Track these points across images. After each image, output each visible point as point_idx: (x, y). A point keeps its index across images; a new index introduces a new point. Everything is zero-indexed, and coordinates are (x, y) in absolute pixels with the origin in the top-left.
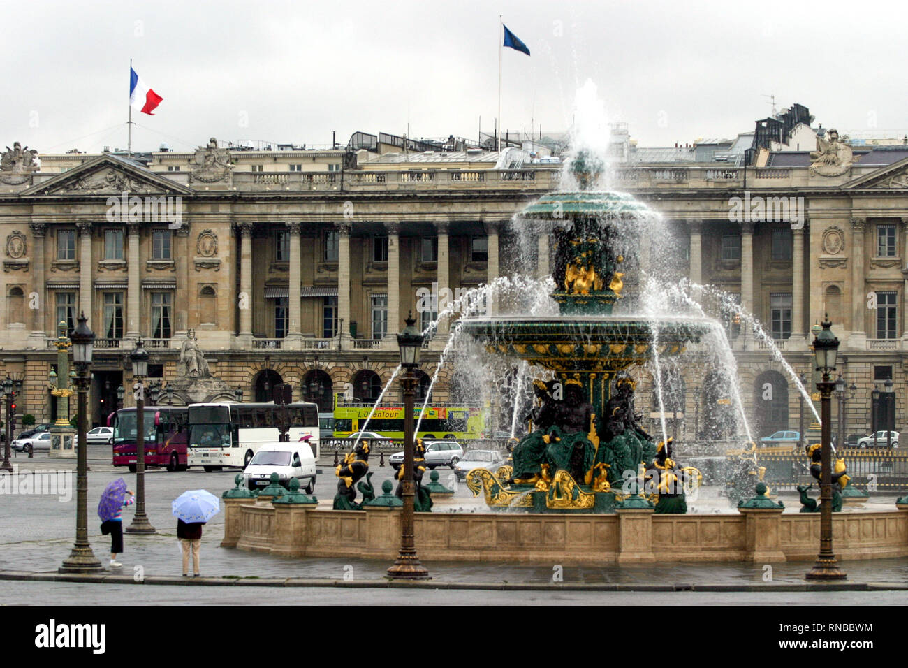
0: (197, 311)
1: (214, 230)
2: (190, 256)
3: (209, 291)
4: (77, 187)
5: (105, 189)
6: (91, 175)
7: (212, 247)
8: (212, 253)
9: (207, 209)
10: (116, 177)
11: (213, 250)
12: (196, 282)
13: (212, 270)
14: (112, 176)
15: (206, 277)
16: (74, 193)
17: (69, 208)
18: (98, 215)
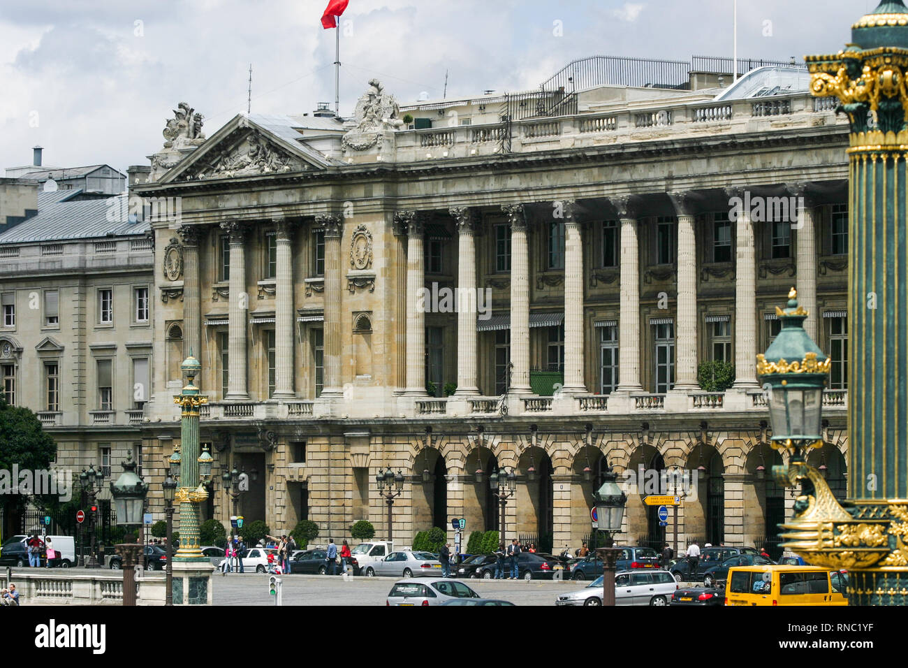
0: (352, 356)
1: (369, 225)
2: (344, 268)
3: (364, 326)
4: (219, 165)
5: (247, 167)
6: (236, 148)
7: (366, 252)
8: (365, 263)
9: (359, 192)
10: (258, 148)
11: (367, 257)
12: (350, 310)
13: (366, 291)
14: (254, 148)
15: (360, 301)
16: (216, 176)
17: (217, 201)
18: (244, 209)
